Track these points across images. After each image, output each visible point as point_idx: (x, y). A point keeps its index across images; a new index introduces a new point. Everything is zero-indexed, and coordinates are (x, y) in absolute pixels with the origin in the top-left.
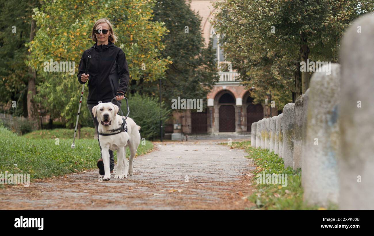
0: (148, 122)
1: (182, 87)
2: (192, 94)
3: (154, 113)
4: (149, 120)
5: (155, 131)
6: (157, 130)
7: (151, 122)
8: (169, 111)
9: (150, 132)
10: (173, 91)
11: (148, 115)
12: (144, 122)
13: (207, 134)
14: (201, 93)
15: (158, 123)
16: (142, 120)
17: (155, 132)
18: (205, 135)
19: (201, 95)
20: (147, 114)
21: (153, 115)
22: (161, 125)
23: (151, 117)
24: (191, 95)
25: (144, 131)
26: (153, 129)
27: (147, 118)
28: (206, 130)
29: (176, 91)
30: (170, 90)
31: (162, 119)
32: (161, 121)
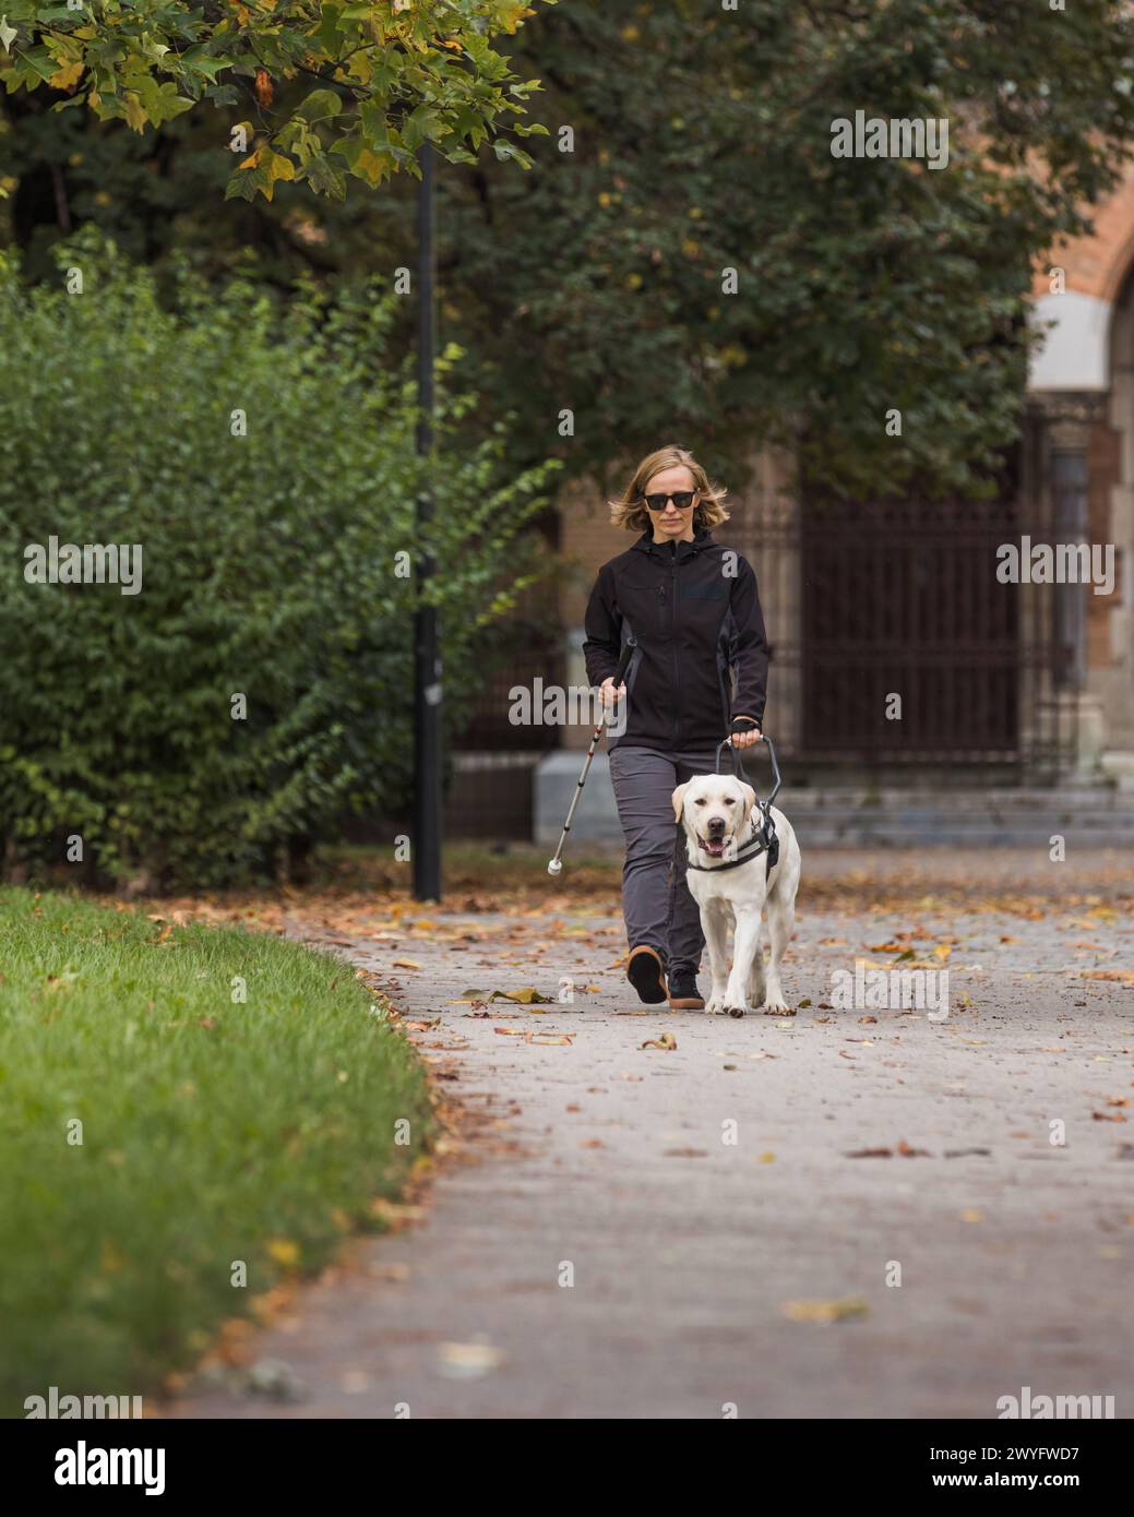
0: (254, 639)
1: (696, 157)
2: (829, 244)
3: (339, 519)
4: (266, 615)
5: (344, 755)
6: (366, 739)
7: (296, 630)
8: (524, 483)
9: (283, 773)
10: (578, 208)
11: (259, 547)
12: (207, 636)
13: (1013, 775)
14: (958, 248)
15: (388, 647)
16: (173, 609)
17: (348, 772)
18: (982, 786)
19: (962, 267)
20: (236, 529)
21: (328, 544)
22: (422, 677)
23: (292, 571)
24: (817, 258)
25: (199, 751)
26: (319, 724)
27: (244, 582)
28: (1006, 724)
29: (619, 212)
30: (541, 198)
31: (434, 593)
32: (424, 619)
